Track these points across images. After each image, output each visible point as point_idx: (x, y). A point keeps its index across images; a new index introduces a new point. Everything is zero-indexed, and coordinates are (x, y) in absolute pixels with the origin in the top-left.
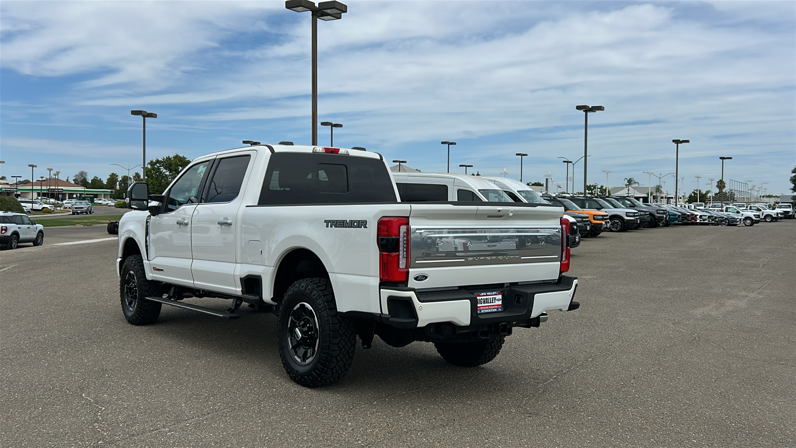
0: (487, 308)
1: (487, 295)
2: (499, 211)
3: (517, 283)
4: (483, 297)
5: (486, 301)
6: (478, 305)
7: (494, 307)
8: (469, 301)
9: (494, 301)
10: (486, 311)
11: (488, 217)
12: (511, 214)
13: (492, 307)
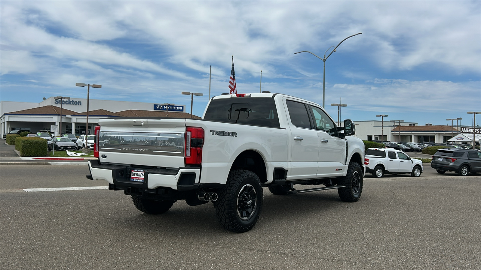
0: (138, 179)
1: (137, 171)
2: (135, 122)
3: (156, 167)
4: (136, 172)
5: (137, 175)
6: (132, 176)
7: (141, 179)
8: (111, 171)
9: (141, 176)
10: (137, 180)
11: (134, 125)
12: (142, 124)
13: (140, 179)
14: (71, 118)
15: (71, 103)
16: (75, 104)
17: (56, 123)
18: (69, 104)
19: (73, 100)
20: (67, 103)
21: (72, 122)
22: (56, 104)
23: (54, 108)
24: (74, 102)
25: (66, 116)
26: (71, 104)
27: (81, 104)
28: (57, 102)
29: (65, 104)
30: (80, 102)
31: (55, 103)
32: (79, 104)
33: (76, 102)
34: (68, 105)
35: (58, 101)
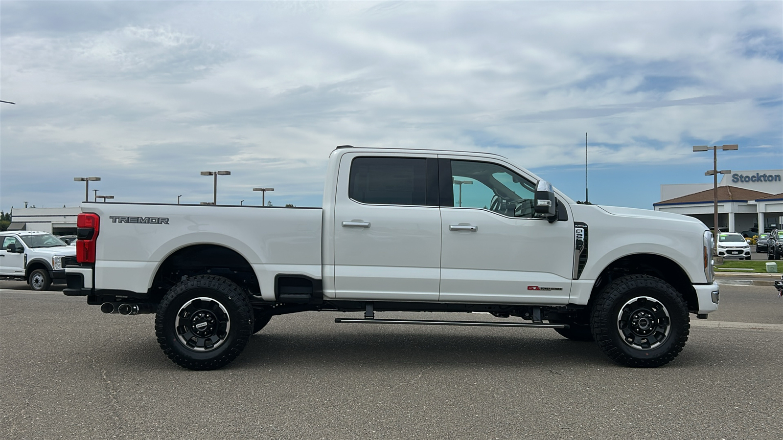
14: (756, 205)
15: (762, 179)
16: (770, 181)
17: (729, 214)
18: (758, 181)
19: (765, 174)
20: (754, 179)
21: (758, 212)
22: (735, 183)
23: (728, 190)
24: (766, 176)
25: (747, 202)
26: (761, 181)
27: (780, 180)
28: (735, 180)
29: (751, 182)
30: (778, 176)
31: (733, 181)
32: (776, 180)
33: (771, 176)
34: (756, 182)
35: (738, 177)
